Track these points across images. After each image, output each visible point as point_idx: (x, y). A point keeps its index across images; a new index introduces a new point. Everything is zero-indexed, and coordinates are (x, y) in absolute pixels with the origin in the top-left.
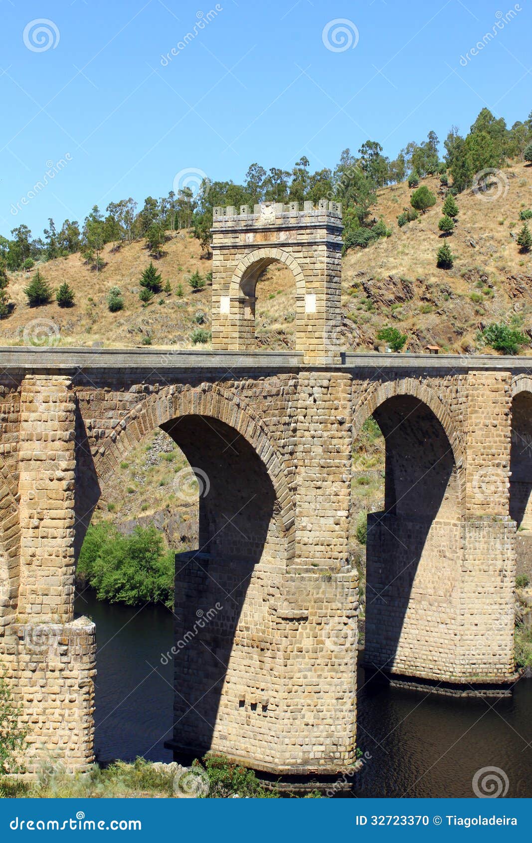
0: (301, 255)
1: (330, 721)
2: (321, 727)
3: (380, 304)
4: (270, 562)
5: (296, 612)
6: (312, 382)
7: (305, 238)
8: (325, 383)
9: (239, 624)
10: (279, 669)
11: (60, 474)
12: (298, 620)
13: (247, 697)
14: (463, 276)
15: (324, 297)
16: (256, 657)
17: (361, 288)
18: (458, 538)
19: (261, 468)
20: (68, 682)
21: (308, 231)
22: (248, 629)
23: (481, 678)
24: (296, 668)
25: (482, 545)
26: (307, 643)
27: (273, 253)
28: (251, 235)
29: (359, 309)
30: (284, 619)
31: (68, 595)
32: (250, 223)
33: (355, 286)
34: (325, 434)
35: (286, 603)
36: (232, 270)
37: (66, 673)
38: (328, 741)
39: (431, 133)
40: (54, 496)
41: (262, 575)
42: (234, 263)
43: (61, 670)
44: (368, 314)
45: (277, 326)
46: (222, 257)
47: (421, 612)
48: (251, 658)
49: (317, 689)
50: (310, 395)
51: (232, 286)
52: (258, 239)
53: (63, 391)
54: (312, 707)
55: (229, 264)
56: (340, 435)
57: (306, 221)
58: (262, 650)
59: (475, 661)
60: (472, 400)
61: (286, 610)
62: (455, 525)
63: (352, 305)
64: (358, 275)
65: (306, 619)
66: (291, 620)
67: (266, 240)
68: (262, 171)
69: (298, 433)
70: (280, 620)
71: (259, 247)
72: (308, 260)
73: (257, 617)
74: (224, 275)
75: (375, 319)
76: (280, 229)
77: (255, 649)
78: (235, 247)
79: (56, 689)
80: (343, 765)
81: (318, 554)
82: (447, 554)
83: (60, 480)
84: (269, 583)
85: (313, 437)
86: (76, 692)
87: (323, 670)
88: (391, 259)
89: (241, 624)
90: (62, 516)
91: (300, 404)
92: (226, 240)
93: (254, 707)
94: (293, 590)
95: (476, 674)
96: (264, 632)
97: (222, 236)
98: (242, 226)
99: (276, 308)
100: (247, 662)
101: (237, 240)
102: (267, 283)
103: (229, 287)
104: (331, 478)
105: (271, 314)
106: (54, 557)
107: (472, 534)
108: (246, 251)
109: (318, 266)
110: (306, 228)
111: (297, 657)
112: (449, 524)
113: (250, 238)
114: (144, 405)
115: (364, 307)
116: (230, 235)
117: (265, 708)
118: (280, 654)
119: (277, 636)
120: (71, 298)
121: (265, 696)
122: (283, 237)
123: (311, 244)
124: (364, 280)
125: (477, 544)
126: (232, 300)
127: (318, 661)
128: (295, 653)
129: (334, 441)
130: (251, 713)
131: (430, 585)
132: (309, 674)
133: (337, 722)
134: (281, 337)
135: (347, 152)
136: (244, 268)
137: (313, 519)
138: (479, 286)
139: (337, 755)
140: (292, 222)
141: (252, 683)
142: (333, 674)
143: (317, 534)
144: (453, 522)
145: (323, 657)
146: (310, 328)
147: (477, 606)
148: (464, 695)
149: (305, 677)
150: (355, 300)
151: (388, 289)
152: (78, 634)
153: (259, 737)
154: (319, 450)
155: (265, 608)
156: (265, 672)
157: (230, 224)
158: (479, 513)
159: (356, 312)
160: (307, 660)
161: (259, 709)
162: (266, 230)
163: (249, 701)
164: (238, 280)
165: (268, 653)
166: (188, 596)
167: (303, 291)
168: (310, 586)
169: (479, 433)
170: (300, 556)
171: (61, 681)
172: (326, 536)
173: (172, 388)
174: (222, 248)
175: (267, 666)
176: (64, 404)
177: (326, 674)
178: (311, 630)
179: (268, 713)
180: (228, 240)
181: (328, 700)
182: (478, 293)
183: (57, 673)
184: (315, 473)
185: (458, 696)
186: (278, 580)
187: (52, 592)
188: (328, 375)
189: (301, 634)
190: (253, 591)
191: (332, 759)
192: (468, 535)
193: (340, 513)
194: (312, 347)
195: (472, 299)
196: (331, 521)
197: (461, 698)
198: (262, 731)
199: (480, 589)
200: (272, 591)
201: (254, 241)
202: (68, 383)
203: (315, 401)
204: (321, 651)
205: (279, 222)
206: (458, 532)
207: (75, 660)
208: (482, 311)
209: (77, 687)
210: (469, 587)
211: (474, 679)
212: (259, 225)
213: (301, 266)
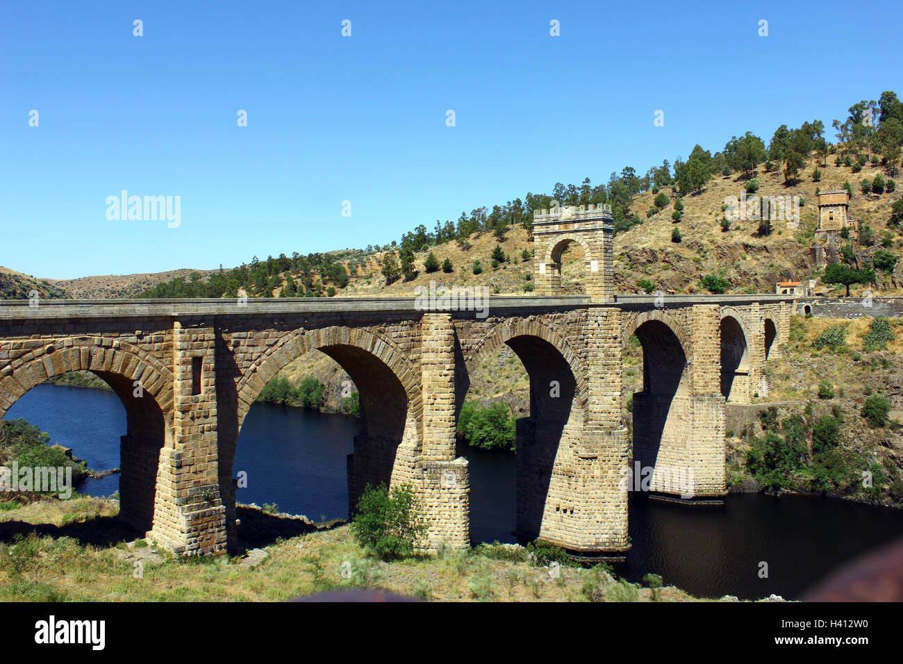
0: (588, 237)
1: (612, 520)
2: (606, 523)
3: (638, 265)
4: (573, 424)
5: (590, 454)
6: (597, 314)
7: (590, 227)
8: (605, 314)
9: (555, 462)
10: (580, 489)
11: (445, 372)
12: (591, 459)
13: (561, 505)
14: (688, 246)
15: (603, 262)
16: (566, 481)
17: (626, 255)
18: (689, 407)
19: (567, 366)
20: (453, 496)
21: (592, 222)
22: (560, 464)
23: (705, 493)
24: (590, 488)
25: (704, 412)
26: (597, 473)
27: (571, 236)
28: (557, 226)
29: (625, 268)
30: (582, 458)
31: (452, 444)
32: (556, 218)
33: (622, 254)
34: (606, 345)
35: (584, 449)
36: (546, 247)
37: (451, 491)
38: (611, 532)
39: (665, 160)
40: (442, 385)
41: (569, 431)
42: (547, 243)
43: (449, 489)
44: (630, 272)
45: (575, 280)
46: (539, 240)
47: (667, 453)
48: (563, 482)
49: (604, 500)
50: (596, 322)
51: (546, 257)
52: (562, 228)
53: (445, 322)
54: (601, 511)
55: (544, 243)
56: (614, 345)
57: (591, 216)
58: (570, 477)
59: (701, 483)
60: (696, 323)
61: (583, 453)
62: (687, 399)
63: (620, 266)
64: (623, 248)
65: (596, 458)
66: (587, 459)
67: (566, 228)
68: (562, 187)
69: (589, 345)
70: (580, 459)
71: (562, 233)
72: (592, 240)
73: (566, 457)
74: (541, 250)
75: (635, 274)
76: (574, 222)
77: (565, 476)
78: (547, 233)
79: (446, 500)
80: (620, 546)
81: (603, 419)
82: (683, 417)
83: (446, 375)
84: (573, 436)
85: (598, 347)
86: (458, 501)
87: (607, 489)
88: (643, 238)
89: (556, 461)
90: (448, 397)
91: (590, 327)
92: (542, 230)
93: (565, 511)
94: (588, 440)
95: (702, 491)
96: (570, 466)
97: (539, 227)
98: (551, 221)
99: (574, 269)
100: (560, 484)
101: (549, 229)
102: (568, 254)
103: (544, 257)
104: (610, 372)
105: (571, 273)
106: (443, 421)
107: (699, 405)
108: (555, 235)
109: (598, 243)
110: (590, 220)
111: (591, 481)
112: (683, 399)
113: (556, 228)
114: (495, 330)
115: (628, 267)
116: (544, 226)
117: (572, 512)
118: (581, 479)
119: (579, 469)
120: (451, 267)
121: (572, 504)
122: (576, 226)
123: (593, 230)
124: (627, 251)
125: (701, 411)
126: (547, 265)
127: (604, 484)
128: (590, 478)
129: (611, 350)
130: (563, 515)
131: (673, 437)
132: (598, 491)
133: (616, 521)
134: (578, 287)
135: (614, 174)
136: (553, 246)
137: (600, 397)
138: (698, 252)
139: (617, 540)
140: (582, 217)
141: (564, 497)
142: (613, 491)
143: (602, 406)
144: (686, 397)
145: (607, 481)
146: (594, 281)
147: (702, 449)
148: (695, 503)
149: (596, 493)
150: (622, 263)
151: (642, 256)
152: (458, 468)
153: (569, 529)
154: (602, 355)
155: (571, 452)
156: (571, 490)
157: (544, 220)
158: (702, 391)
159: (623, 271)
160: (597, 483)
161: (568, 512)
162: (566, 223)
163: (562, 508)
164: (550, 253)
165: (574, 479)
166: (524, 445)
167: (590, 258)
168: (598, 438)
169: (701, 343)
170: (591, 420)
171: (449, 495)
172: (607, 407)
173: (511, 319)
174: (539, 234)
175: (573, 487)
176: (447, 330)
177: (609, 491)
178: (599, 464)
179: (574, 515)
180: (543, 230)
181: (610, 507)
182: (698, 256)
183: (446, 490)
184: (600, 369)
185: (690, 504)
186: (579, 435)
187: (442, 443)
188: (607, 309)
189: (593, 467)
190: (563, 441)
191: (613, 542)
192: (695, 406)
193: (615, 393)
194: (596, 292)
195: (694, 261)
196: (611, 398)
197: (692, 505)
198: (570, 525)
199: (704, 439)
200: (575, 441)
201: (559, 229)
202: (449, 317)
203: (599, 325)
204: (606, 477)
205: (574, 217)
206: (689, 404)
207: (457, 482)
208: (701, 268)
209: (458, 499)
210: (697, 437)
211: (701, 493)
212: (561, 219)
213: (588, 243)
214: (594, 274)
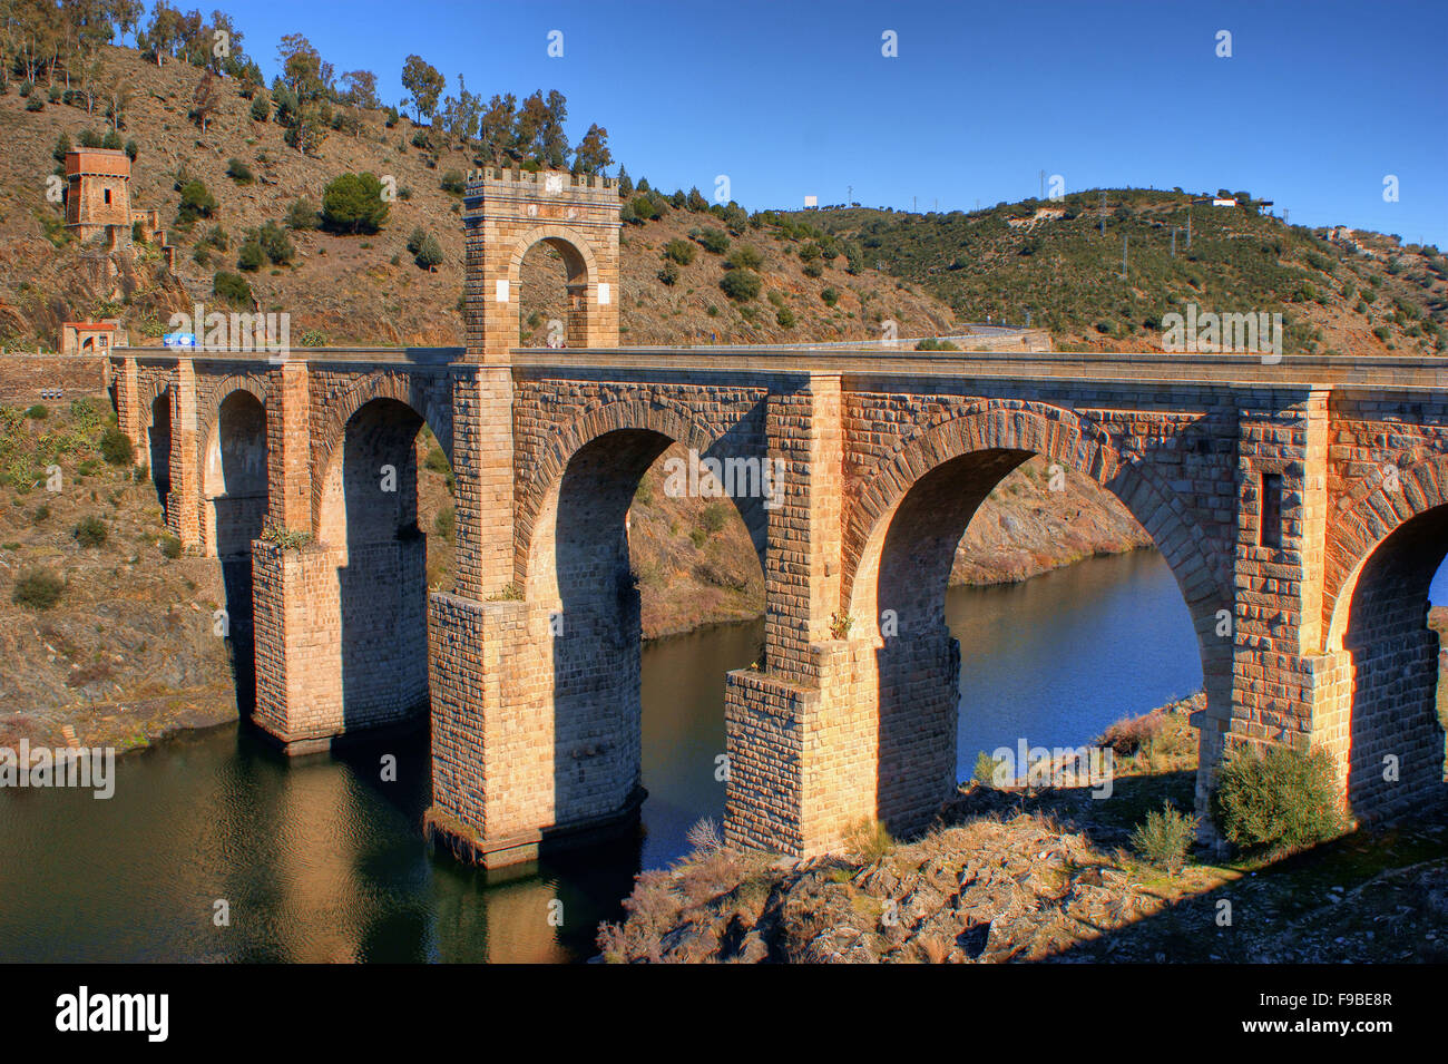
0: (592, 237)
7: (597, 218)
15: (617, 287)
16: (589, 703)
21: (601, 211)
28: (535, 208)
32: (534, 193)
36: (511, 247)
42: (513, 240)
46: (498, 231)
51: (511, 267)
52: (544, 214)
55: (508, 240)
57: (598, 200)
67: (552, 216)
71: (544, 223)
72: (600, 244)
74: (501, 253)
76: (569, 205)
78: (513, 220)
92: (502, 211)
97: (497, 204)
98: (523, 195)
101: (517, 212)
103: (507, 269)
108: (528, 226)
109: (611, 252)
110: (599, 207)
113: (534, 211)
116: (507, 205)
118: (616, 689)
119: (613, 671)
122: (572, 214)
123: (604, 226)
126: (511, 285)
140: (583, 199)
146: (604, 322)
157: (508, 191)
162: (554, 204)
164: (521, 261)
167: (596, 279)
174: (499, 219)
180: (507, 211)
201: (538, 216)
212: (543, 196)
213: (593, 251)
214: (602, 307)
